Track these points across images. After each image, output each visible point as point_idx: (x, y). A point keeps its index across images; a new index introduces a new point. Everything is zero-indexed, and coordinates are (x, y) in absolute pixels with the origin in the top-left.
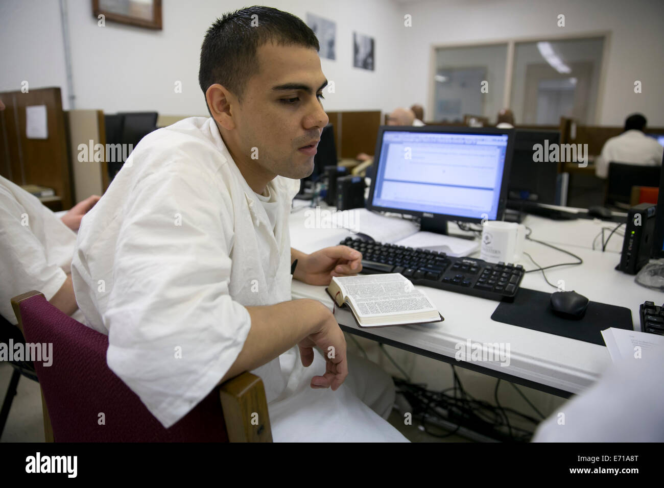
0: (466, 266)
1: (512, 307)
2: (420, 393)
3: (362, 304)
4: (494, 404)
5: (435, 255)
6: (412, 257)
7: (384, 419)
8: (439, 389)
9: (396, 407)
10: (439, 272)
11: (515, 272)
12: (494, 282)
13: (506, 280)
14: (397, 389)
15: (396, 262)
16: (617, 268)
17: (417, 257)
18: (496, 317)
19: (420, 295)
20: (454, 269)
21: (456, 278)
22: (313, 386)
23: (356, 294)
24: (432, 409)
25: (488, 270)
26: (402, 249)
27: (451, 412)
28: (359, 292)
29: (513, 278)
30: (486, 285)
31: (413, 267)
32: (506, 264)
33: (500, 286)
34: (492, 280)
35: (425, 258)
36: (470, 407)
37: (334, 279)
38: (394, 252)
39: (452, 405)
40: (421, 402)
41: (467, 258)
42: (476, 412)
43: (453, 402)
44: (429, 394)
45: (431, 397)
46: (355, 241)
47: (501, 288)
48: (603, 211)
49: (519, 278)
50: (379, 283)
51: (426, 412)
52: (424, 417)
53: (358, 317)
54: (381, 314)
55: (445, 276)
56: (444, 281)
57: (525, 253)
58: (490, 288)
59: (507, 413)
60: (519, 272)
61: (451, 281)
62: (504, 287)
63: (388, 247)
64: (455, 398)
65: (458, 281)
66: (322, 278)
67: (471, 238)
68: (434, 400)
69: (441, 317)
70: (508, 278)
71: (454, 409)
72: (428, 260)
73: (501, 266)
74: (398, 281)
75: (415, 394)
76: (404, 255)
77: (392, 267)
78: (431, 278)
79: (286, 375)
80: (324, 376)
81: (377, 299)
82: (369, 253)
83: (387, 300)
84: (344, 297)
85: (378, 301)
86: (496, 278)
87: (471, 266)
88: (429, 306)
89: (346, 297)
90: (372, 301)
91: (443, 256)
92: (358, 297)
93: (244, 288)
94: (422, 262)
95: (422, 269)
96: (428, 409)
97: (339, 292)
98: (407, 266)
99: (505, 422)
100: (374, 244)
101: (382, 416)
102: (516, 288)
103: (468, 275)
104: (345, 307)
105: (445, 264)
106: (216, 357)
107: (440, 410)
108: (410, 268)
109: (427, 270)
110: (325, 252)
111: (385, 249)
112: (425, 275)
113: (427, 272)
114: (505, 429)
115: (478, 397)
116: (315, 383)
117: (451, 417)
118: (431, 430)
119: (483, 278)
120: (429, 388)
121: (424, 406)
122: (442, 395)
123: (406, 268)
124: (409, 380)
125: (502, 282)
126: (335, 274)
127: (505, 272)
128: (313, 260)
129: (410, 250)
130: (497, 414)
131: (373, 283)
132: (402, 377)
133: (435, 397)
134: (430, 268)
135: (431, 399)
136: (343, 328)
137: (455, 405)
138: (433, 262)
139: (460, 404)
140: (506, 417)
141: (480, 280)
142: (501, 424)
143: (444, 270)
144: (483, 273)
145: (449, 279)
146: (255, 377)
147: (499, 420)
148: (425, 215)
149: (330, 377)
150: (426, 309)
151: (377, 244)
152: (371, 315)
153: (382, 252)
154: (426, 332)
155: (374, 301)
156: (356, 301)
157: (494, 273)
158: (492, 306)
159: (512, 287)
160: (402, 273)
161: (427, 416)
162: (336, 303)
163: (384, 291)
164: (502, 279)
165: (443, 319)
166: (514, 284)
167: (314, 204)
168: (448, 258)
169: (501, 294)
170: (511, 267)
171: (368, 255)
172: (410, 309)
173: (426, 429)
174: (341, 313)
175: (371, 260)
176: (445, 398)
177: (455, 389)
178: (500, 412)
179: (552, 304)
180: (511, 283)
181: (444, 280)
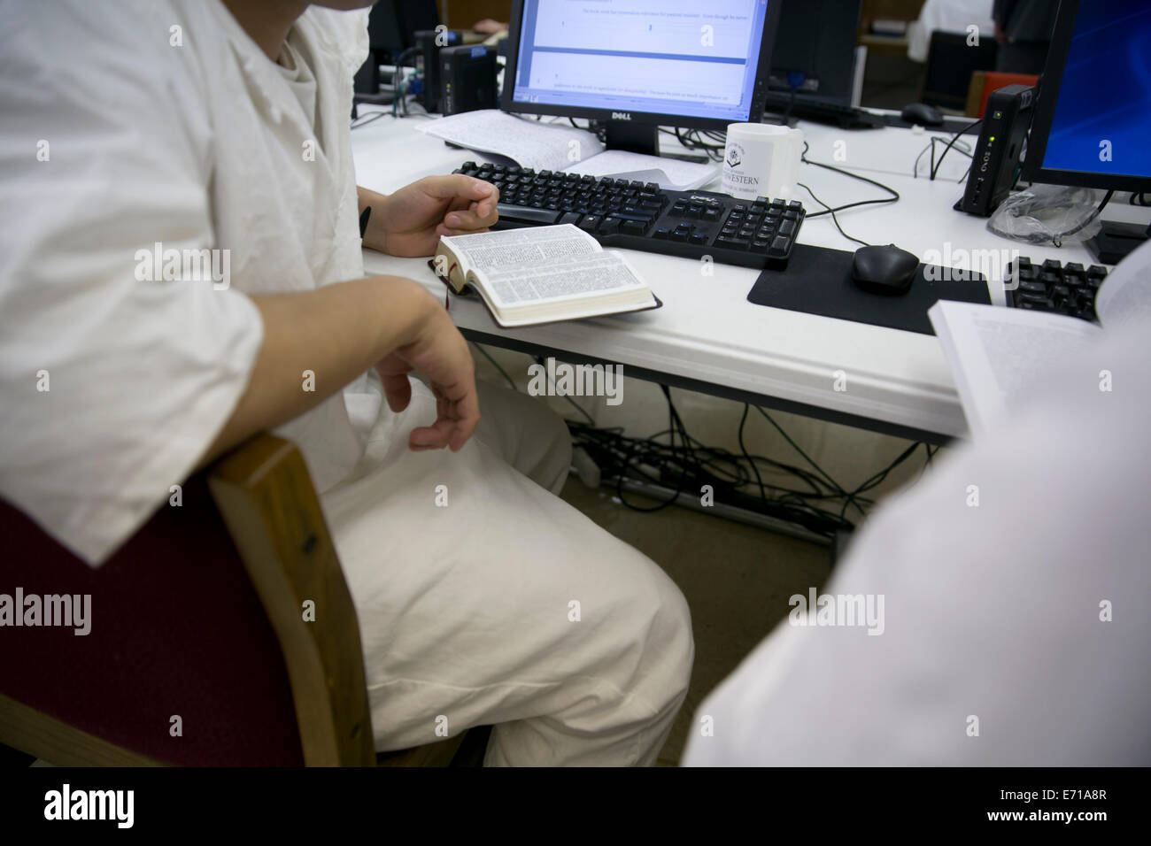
0: (696, 206)
1: (784, 278)
2: (613, 443)
3: (503, 284)
4: (737, 451)
5: (637, 188)
6: (594, 194)
7: (554, 493)
8: (645, 434)
9: (574, 469)
10: (647, 219)
11: (788, 213)
12: (750, 234)
13: (772, 229)
14: (574, 440)
15: (564, 204)
16: (958, 207)
17: (603, 192)
18: (757, 296)
19: (614, 261)
20: (674, 213)
21: (680, 229)
22: (415, 446)
23: (489, 264)
24: (633, 467)
25: (738, 211)
26: (575, 179)
27: (664, 470)
28: (494, 262)
29: (786, 226)
30: (735, 240)
31: (597, 212)
32: (771, 201)
33: (761, 240)
34: (746, 229)
35: (619, 195)
36: (696, 459)
37: (444, 239)
38: (560, 186)
39: (666, 458)
40: (615, 456)
41: (699, 192)
42: (705, 467)
43: (669, 453)
44: (628, 444)
45: (632, 447)
46: (482, 170)
47: (764, 244)
48: (927, 112)
49: (795, 224)
50: (532, 244)
51: (623, 474)
52: (620, 481)
53: (496, 309)
54: (541, 301)
55: (658, 227)
56: (657, 235)
57: (799, 184)
58: (745, 245)
59: (758, 465)
60: (796, 213)
61: (669, 236)
62: (769, 241)
63: (546, 176)
64: (672, 448)
65: (684, 234)
66: (420, 241)
67: (702, 161)
68: (638, 454)
69: (656, 299)
70: (777, 226)
71: (670, 464)
72: (625, 198)
73: (762, 205)
74: (570, 237)
75: (605, 446)
76: (580, 192)
77: (556, 214)
78: (634, 231)
79: (363, 433)
80: (435, 426)
81: (532, 273)
82: (510, 190)
83: (551, 273)
84: (465, 273)
85: (533, 276)
86: (754, 226)
87: (705, 206)
88: (632, 279)
89: (470, 272)
90: (519, 278)
91: (652, 189)
92: (493, 271)
93: (252, 260)
94: (615, 204)
95: (614, 214)
96: (626, 469)
97: (455, 265)
98: (585, 211)
99: (753, 478)
100: (520, 172)
101: (550, 489)
102: (790, 244)
103: (701, 223)
104: (468, 292)
105: (658, 205)
106: (185, 408)
107: (646, 468)
108: (591, 214)
109: (625, 217)
110: (423, 187)
111: (541, 182)
112: (621, 226)
113: (624, 221)
114: (754, 490)
115: (709, 443)
116: (417, 441)
117: (666, 479)
118: (632, 502)
119: (729, 227)
120: (626, 434)
121: (621, 465)
122: (650, 443)
123: (583, 215)
124: (593, 423)
125: (765, 233)
126: (446, 230)
127: (770, 215)
128: (398, 204)
129: (589, 181)
130: (741, 467)
131: (521, 243)
132: (582, 419)
133: (637, 447)
134: (629, 213)
135: (631, 452)
136: (468, 334)
137: (674, 459)
138: (635, 201)
139: (680, 456)
140: (756, 470)
141: (725, 230)
142: (747, 482)
143: (657, 216)
144: (729, 218)
145: (666, 231)
146: (281, 442)
147: (744, 477)
148: (615, 116)
149: (446, 428)
150: (627, 287)
151: (526, 172)
152: (520, 303)
153: (536, 186)
154: (630, 330)
155: (525, 278)
156: (490, 278)
157: (751, 217)
158: (749, 277)
159: (784, 241)
160: (577, 224)
161: (625, 479)
162: (450, 287)
163: (544, 257)
164: (765, 228)
165: (660, 304)
166: (788, 235)
167: (400, 111)
168: (662, 193)
169: (765, 255)
170: (780, 206)
171: (509, 193)
172: (598, 288)
173: (624, 502)
174: (462, 306)
175: (515, 203)
176: (654, 448)
177: (672, 431)
178: (746, 463)
179: (855, 268)
180: (780, 234)
181: (657, 232)
